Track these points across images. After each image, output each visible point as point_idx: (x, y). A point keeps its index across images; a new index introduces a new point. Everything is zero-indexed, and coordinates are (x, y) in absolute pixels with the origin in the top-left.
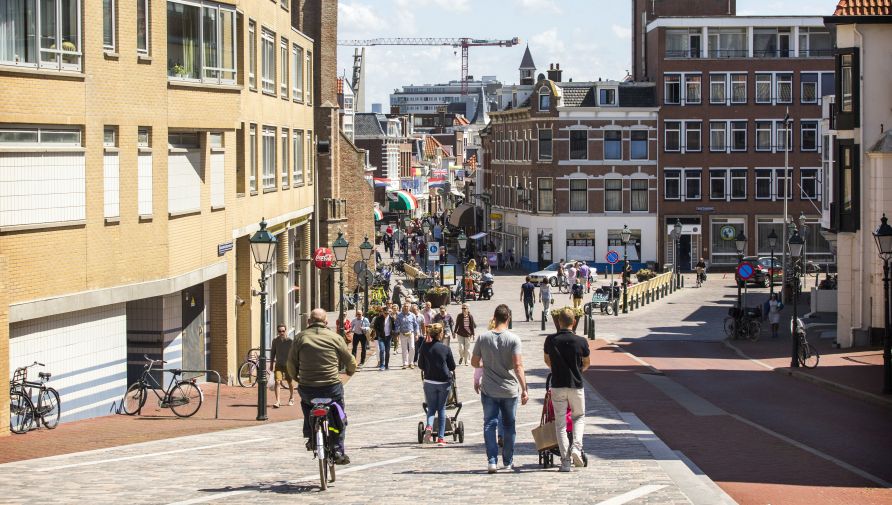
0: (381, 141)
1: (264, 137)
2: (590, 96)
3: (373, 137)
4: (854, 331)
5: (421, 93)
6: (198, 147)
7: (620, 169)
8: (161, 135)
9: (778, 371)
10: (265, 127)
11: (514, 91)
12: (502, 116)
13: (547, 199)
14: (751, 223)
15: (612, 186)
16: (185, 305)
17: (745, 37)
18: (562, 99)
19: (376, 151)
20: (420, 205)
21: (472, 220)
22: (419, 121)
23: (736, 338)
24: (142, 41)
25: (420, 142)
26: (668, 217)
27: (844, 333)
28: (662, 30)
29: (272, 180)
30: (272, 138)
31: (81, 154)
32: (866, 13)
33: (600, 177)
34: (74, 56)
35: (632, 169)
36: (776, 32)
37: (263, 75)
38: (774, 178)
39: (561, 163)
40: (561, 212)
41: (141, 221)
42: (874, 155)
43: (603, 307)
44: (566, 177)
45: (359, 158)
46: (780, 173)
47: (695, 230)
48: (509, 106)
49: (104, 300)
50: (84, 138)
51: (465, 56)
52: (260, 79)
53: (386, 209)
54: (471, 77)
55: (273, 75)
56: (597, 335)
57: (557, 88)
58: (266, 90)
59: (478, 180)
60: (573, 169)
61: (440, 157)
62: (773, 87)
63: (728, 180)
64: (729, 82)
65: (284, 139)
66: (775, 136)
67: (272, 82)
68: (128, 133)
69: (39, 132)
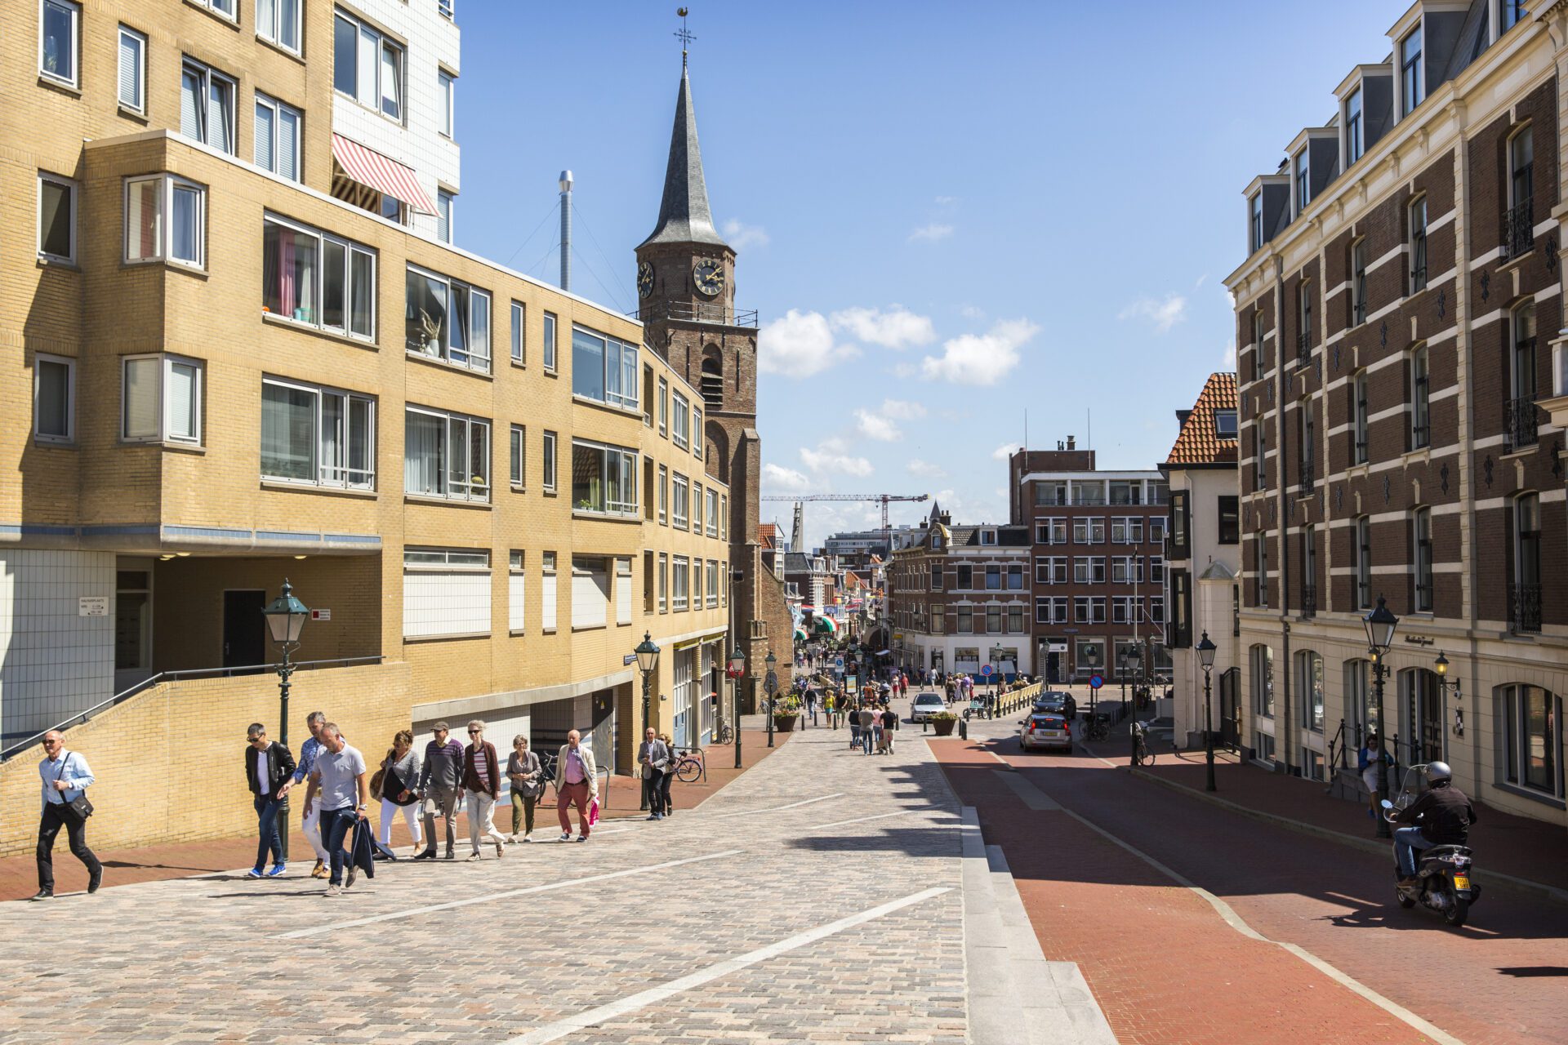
0: (808, 575)
1: (675, 565)
2: (974, 536)
3: (801, 572)
4: (1189, 734)
5: (850, 539)
6: (605, 570)
7: (999, 597)
8: (564, 558)
9: (1119, 769)
10: (676, 557)
11: (912, 533)
12: (902, 554)
13: (938, 622)
14: (1110, 643)
15: (991, 611)
16: (595, 708)
17: (1102, 489)
18: (950, 540)
19: (804, 584)
20: (841, 628)
21: (879, 639)
22: (842, 560)
23: (1089, 739)
24: (548, 477)
25: (842, 577)
26: (1039, 638)
27: (1180, 736)
28: (1033, 482)
29: (683, 602)
30: (684, 566)
31: (488, 574)
32: (1195, 461)
33: (983, 604)
34: (483, 489)
35: (1010, 597)
36: (1128, 484)
37: (675, 512)
38: (1128, 606)
39: (950, 592)
40: (951, 633)
41: (545, 633)
42: (1203, 582)
43: (980, 712)
44: (954, 604)
45: (780, 587)
46: (1132, 600)
47: (1063, 648)
48: (909, 545)
49: (508, 702)
50: (490, 561)
51: (885, 509)
52: (671, 515)
53: (812, 631)
54: (890, 526)
55: (685, 512)
56: (969, 736)
57: (947, 531)
58: (677, 525)
59: (884, 606)
60: (961, 597)
61: (858, 589)
62: (1126, 530)
63: (1090, 607)
64: (1089, 526)
65: (697, 568)
66: (1129, 570)
67: (685, 519)
68: (534, 556)
69: (447, 554)
